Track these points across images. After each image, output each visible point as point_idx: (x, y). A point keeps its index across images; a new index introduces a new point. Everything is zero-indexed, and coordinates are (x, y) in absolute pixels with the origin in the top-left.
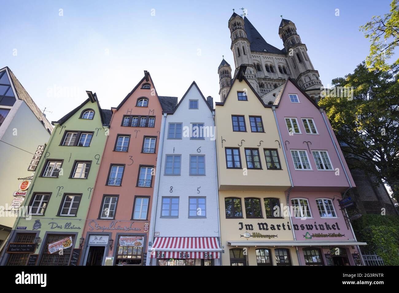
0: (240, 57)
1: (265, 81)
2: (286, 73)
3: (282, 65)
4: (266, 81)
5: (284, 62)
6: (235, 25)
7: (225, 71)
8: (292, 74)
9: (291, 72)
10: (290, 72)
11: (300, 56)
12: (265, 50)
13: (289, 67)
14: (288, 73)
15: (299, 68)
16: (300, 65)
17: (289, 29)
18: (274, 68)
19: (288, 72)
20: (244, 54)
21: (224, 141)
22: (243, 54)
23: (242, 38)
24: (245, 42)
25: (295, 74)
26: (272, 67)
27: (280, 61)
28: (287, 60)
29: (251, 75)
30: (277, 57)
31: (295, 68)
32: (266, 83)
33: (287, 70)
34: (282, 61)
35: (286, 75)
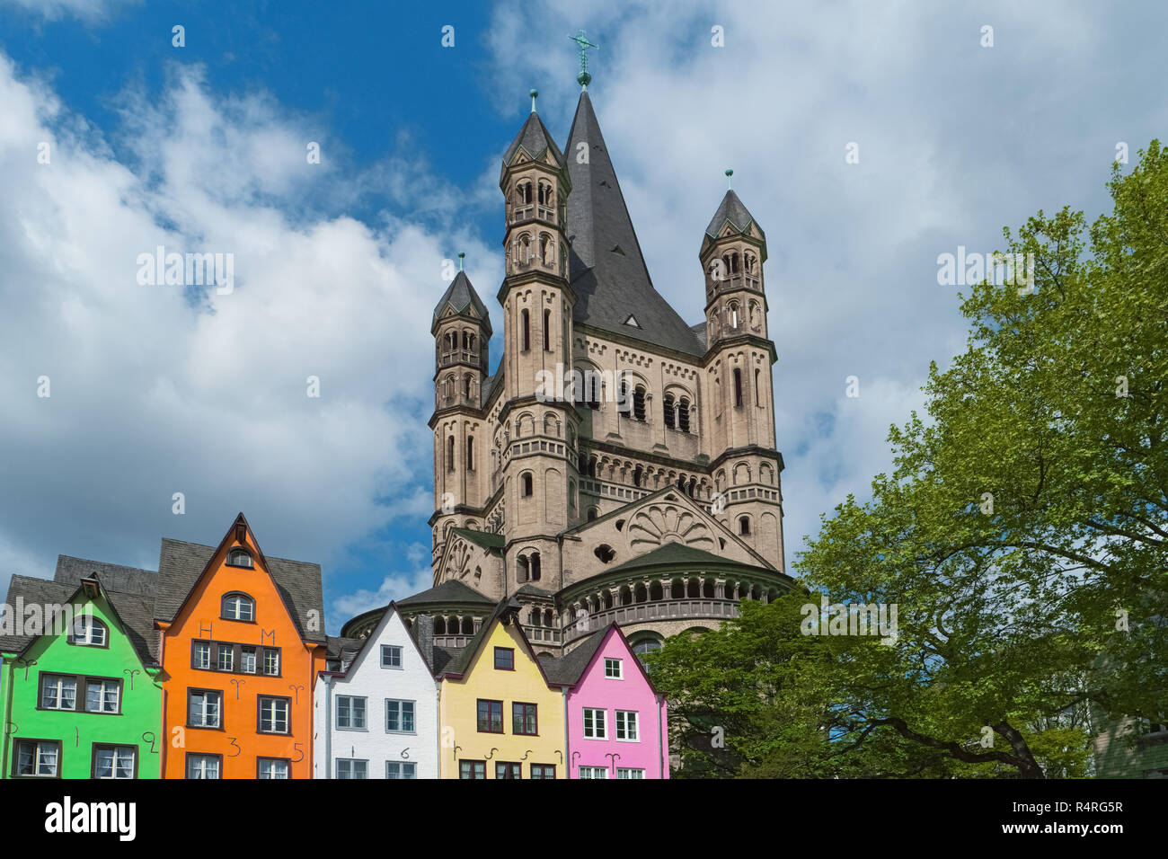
0: (528, 354)
1: (605, 454)
2: (685, 425)
3: (678, 394)
4: (609, 455)
5: (691, 385)
6: (529, 198)
7: (465, 333)
8: (706, 436)
9: (706, 427)
10: (701, 430)
11: (743, 386)
12: (631, 321)
13: (700, 410)
14: (692, 430)
15: (728, 428)
16: (733, 416)
17: (737, 256)
18: (647, 403)
19: (695, 426)
20: (547, 348)
22: (540, 348)
23: (546, 277)
24: (558, 292)
25: (713, 442)
26: (642, 396)
27: (677, 379)
28: (702, 380)
29: (557, 443)
31: (718, 419)
32: (605, 460)
33: (693, 418)
34: (685, 382)
35: (682, 438)
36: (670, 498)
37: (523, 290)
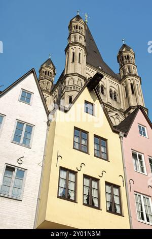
0: (74, 63)
2: (115, 99)
3: (113, 90)
5: (117, 88)
6: (77, 28)
8: (122, 103)
9: (122, 101)
12: (100, 67)
14: (118, 101)
15: (130, 100)
17: (128, 56)
18: (104, 90)
20: (79, 62)
21: (60, 158)
22: (77, 61)
23: (80, 45)
24: (83, 49)
25: (125, 105)
26: (103, 88)
27: (113, 85)
28: (120, 87)
30: (111, 80)
31: (126, 98)
33: (117, 98)
34: (115, 86)
35: (115, 102)
36: (116, 114)
37: (73, 47)
